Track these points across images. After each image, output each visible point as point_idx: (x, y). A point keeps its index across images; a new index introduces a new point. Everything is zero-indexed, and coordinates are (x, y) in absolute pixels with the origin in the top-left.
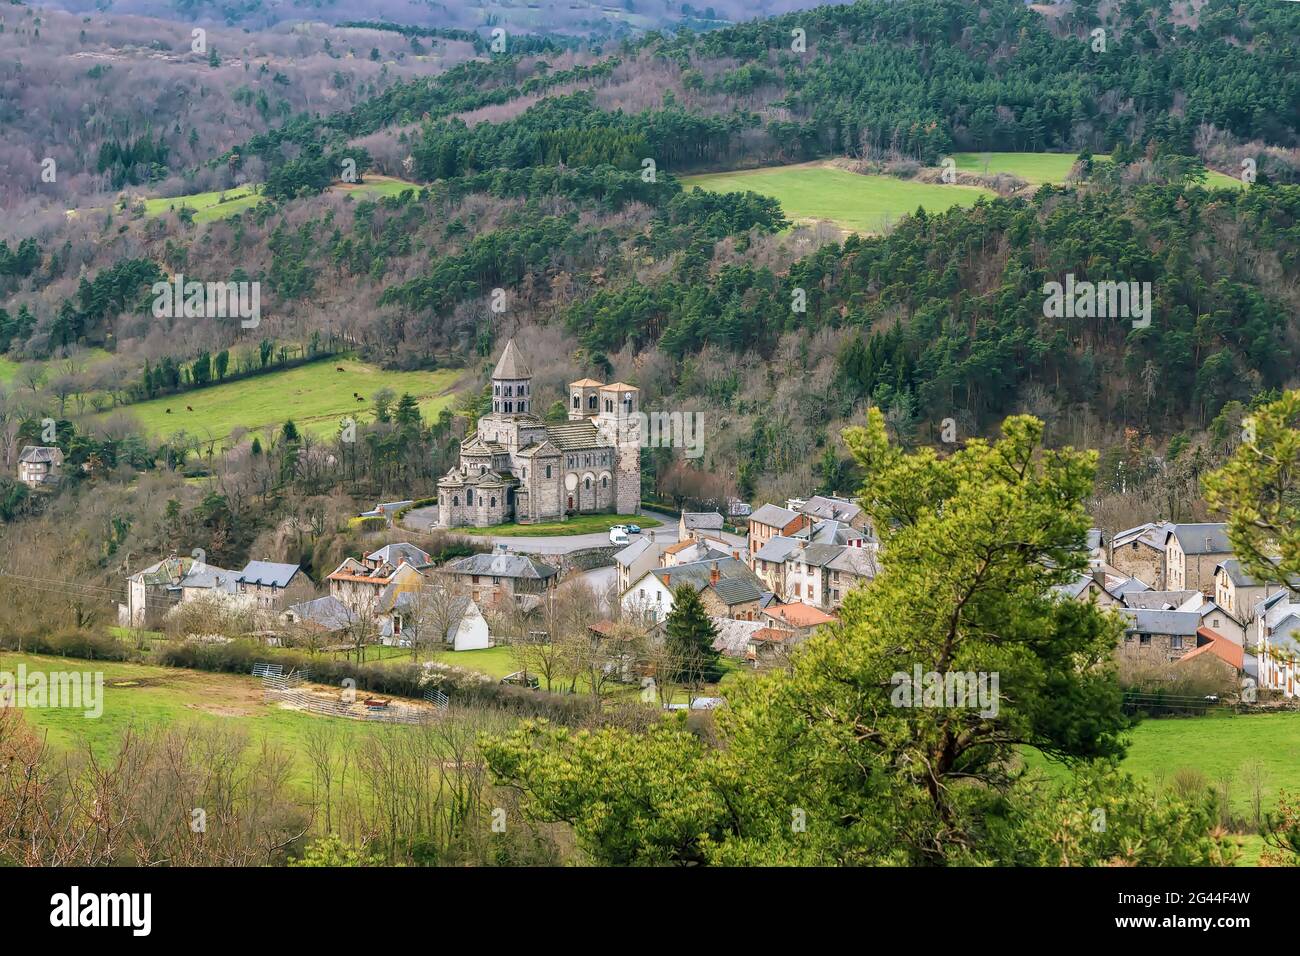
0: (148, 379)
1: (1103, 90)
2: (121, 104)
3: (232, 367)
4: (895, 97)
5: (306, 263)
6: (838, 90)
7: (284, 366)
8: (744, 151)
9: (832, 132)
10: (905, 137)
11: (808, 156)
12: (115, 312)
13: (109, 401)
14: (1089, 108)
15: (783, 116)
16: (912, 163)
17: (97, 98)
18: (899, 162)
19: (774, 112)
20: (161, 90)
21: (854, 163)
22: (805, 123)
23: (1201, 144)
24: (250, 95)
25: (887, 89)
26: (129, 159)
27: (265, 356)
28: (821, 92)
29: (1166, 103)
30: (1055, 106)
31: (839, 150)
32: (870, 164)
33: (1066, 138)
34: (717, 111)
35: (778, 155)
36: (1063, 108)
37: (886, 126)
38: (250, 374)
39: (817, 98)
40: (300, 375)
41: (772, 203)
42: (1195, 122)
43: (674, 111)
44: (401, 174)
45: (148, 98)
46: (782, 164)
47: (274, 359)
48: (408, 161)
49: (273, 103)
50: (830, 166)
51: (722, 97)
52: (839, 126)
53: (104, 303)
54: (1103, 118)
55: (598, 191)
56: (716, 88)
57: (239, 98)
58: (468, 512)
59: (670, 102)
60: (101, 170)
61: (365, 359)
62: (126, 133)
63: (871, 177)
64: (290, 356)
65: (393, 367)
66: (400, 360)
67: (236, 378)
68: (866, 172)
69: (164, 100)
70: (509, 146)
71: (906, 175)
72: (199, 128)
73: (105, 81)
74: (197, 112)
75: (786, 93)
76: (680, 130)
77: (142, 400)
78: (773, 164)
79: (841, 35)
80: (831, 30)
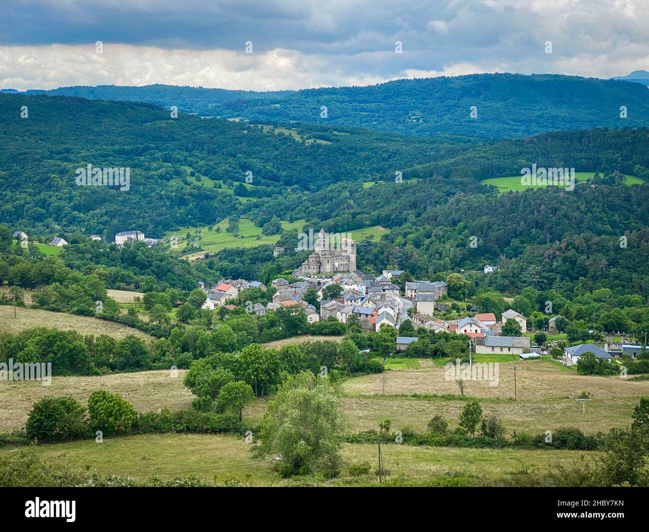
4: (555, 157)
6: (542, 155)
14: (607, 160)
25: (554, 155)
28: (536, 156)
30: (598, 160)
34: (507, 161)
36: (600, 160)
39: (536, 158)
41: (496, 187)
42: (635, 164)
44: (420, 177)
51: (510, 157)
58: (308, 271)
76: (492, 166)
79: (549, 140)
80: (547, 139)
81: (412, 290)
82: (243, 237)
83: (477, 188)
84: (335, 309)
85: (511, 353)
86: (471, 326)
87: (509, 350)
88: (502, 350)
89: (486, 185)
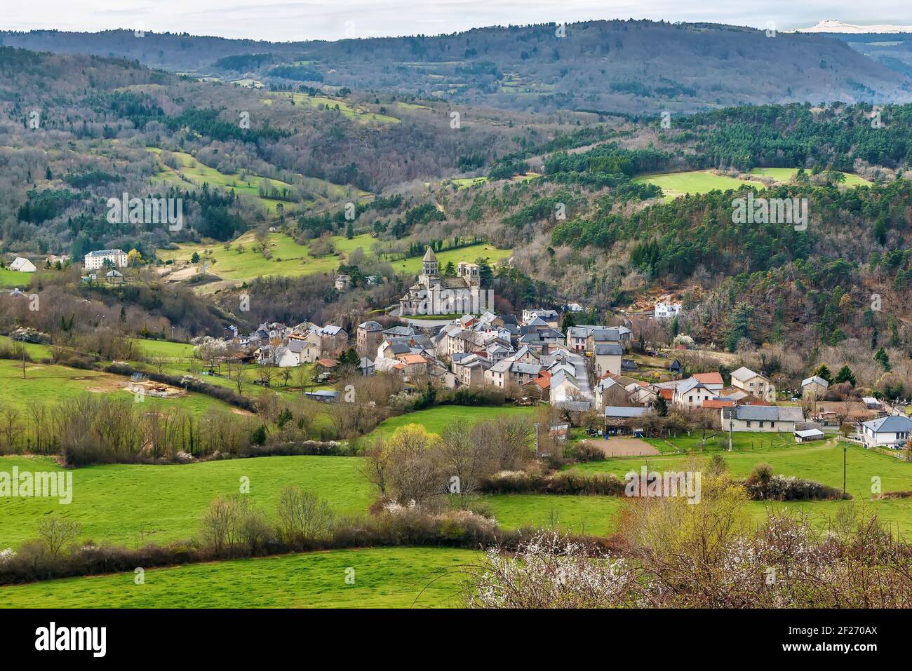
0: (411, 249)
1: (823, 143)
2: (470, 141)
3: (444, 246)
4: (739, 145)
5: (482, 207)
6: (719, 142)
7: (464, 246)
8: (675, 166)
9: (710, 158)
10: (736, 162)
11: (701, 168)
12: (416, 223)
13: (397, 257)
14: (814, 151)
15: (693, 152)
16: (736, 172)
17: (462, 139)
18: (732, 171)
19: (689, 150)
20: (485, 137)
21: (717, 171)
22: (700, 155)
23: (855, 166)
24: (519, 139)
25: (736, 143)
26: (469, 162)
27: (456, 242)
28: (711, 143)
29: (847, 149)
30: (801, 150)
31: (712, 166)
32: (722, 172)
33: (804, 163)
34: (669, 149)
35: (688, 167)
36: (803, 151)
37: (730, 157)
38: (450, 249)
39: (710, 145)
40: (468, 249)
41: (659, 188)
42: (855, 157)
43: (652, 150)
44: (541, 172)
45: (481, 139)
46: (690, 171)
47: (460, 243)
48: (542, 168)
49: (528, 141)
50: (708, 172)
51: (672, 144)
52: (713, 157)
53: (412, 220)
54: (819, 156)
55: (594, 182)
56: (671, 140)
57: (513, 140)
58: (410, 310)
59: (651, 145)
60: (459, 167)
61: (492, 245)
62: (470, 153)
63: (722, 177)
64: (466, 242)
65: (500, 248)
66: (503, 245)
67: (446, 250)
68: (720, 175)
69: (488, 140)
70: (577, 163)
71: (734, 176)
72: (498, 151)
73: (467, 132)
74: (498, 144)
75: (698, 143)
76: (648, 157)
77: (409, 258)
78: (686, 171)
79: (728, 120)
80: (724, 118)
81: (577, 339)
82: (279, 260)
83: (631, 189)
84: (478, 366)
85: (775, 430)
86: (699, 391)
87: (773, 426)
88: (761, 426)
89: (645, 185)
